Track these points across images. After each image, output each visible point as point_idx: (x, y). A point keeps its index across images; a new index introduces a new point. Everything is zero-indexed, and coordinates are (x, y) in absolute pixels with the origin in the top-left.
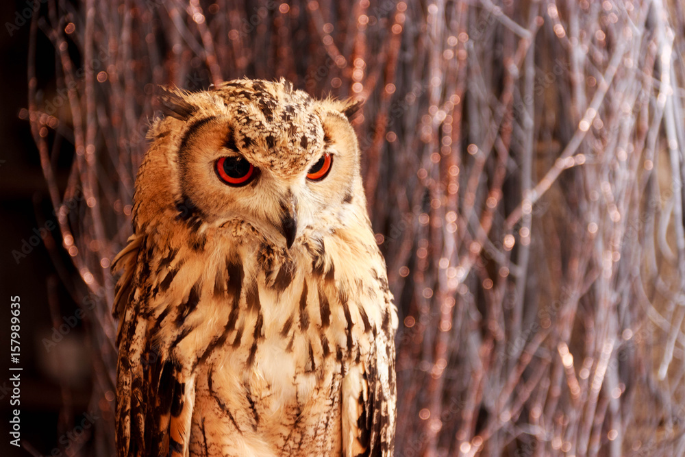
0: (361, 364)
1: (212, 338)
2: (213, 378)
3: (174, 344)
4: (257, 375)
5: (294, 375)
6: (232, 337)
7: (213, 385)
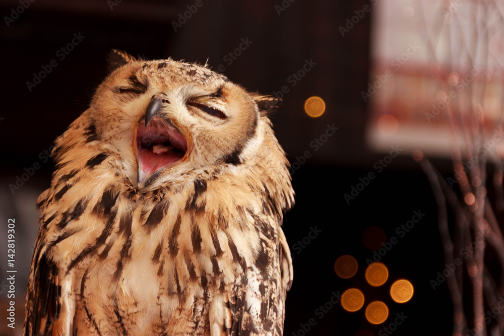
0: (225, 295)
1: (86, 245)
2: (86, 284)
3: (54, 243)
4: (124, 291)
5: (157, 295)
6: (101, 249)
7: (85, 290)
